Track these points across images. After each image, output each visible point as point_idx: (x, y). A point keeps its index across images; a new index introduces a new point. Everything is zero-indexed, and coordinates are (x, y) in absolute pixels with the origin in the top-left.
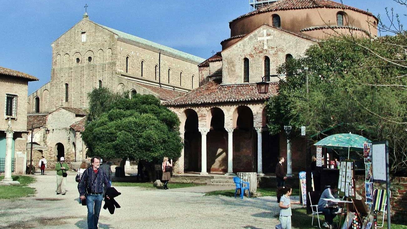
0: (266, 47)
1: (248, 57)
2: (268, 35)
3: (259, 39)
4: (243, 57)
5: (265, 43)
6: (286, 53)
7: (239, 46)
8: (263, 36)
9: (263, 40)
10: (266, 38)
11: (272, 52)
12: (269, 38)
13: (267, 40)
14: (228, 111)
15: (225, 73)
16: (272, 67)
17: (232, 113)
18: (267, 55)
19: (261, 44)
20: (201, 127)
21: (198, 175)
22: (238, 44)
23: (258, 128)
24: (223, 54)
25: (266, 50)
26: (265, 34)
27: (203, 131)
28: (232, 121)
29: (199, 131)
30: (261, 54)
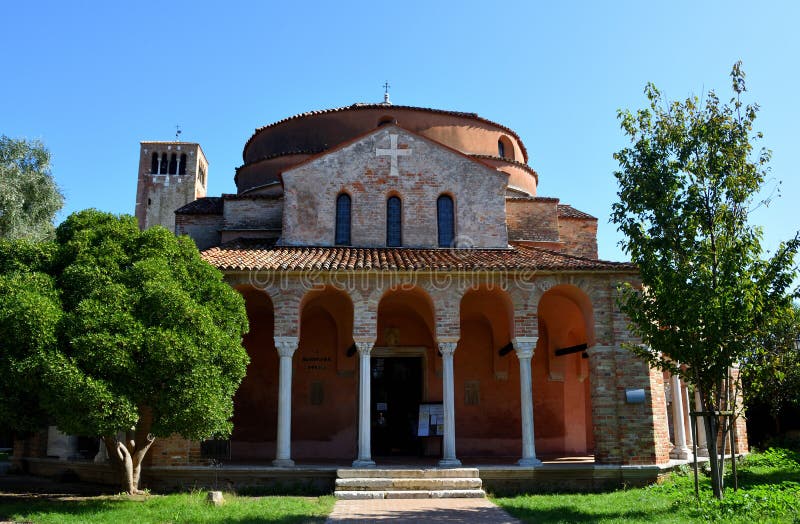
0: (394, 172)
1: (350, 190)
2: (401, 146)
3: (380, 152)
4: (338, 189)
5: (394, 162)
6: (442, 189)
7: (328, 163)
8: (389, 147)
9: (389, 157)
10: (394, 153)
11: (409, 184)
12: (402, 152)
13: (399, 157)
14: (365, 295)
15: (290, 220)
16: (408, 215)
17: (375, 302)
18: (394, 188)
19: (384, 164)
20: (283, 335)
21: (269, 469)
22: (327, 157)
23: (448, 342)
24: (285, 175)
25: (395, 179)
26: (394, 143)
27: (287, 345)
28: (375, 322)
29: (276, 345)
30: (382, 186)
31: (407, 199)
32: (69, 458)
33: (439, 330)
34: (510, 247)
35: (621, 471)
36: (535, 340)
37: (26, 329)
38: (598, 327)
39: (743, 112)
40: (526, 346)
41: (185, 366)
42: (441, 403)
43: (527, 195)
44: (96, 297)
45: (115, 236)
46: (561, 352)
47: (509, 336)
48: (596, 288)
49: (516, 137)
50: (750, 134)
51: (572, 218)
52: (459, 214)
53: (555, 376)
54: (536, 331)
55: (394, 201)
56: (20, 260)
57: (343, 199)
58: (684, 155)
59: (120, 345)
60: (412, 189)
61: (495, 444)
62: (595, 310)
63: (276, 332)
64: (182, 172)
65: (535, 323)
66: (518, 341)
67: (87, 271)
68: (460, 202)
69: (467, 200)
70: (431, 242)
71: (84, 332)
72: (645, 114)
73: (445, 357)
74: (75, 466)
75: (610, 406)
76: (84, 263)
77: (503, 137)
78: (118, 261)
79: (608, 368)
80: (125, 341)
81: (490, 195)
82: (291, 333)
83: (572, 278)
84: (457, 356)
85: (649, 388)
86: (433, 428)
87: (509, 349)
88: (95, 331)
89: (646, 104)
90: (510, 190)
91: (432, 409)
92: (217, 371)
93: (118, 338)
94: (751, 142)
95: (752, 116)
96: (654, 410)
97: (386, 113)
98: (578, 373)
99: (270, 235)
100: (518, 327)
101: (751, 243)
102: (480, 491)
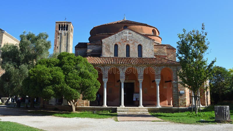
0: (128, 40)
1: (117, 44)
2: (130, 33)
3: (125, 35)
4: (115, 44)
5: (128, 37)
6: (139, 44)
7: (112, 37)
8: (127, 34)
9: (127, 36)
10: (128, 35)
11: (131, 42)
12: (130, 35)
13: (129, 36)
14: (123, 69)
15: (104, 50)
16: (131, 49)
17: (125, 71)
18: (128, 43)
19: (126, 37)
20: (105, 78)
21: (102, 107)
22: (112, 36)
23: (141, 80)
24: (103, 40)
25: (128, 41)
26: (128, 33)
27: (105, 81)
28: (125, 75)
29: (103, 80)
30: (125, 43)
31: (131, 46)
32: (55, 105)
33: (139, 77)
34: (155, 57)
35: (178, 109)
36: (160, 80)
37: (59, 79)
38: (174, 77)
39: (204, 34)
40: (158, 81)
41: (89, 86)
42: (139, 93)
43: (159, 44)
44: (71, 72)
45: (72, 58)
46: (166, 82)
47: (154, 79)
48: (174, 68)
49: (157, 29)
50: (205, 39)
51: (170, 49)
52: (143, 50)
53: (165, 87)
54: (160, 78)
55: (128, 47)
56: (52, 63)
57: (116, 46)
58: (191, 43)
59: (77, 82)
60: (132, 44)
61: (151, 102)
62: (173, 73)
63: (103, 78)
64: (67, 30)
65: (160, 76)
66: (156, 80)
67: (68, 66)
68: (143, 47)
69: (145, 46)
70: (136, 56)
71: (70, 80)
72: (183, 35)
73: (140, 83)
74: (57, 106)
75: (177, 95)
76: (66, 65)
77: (153, 29)
78: (73, 64)
79: (176, 86)
80: (78, 81)
81: (150, 45)
82: (106, 78)
83: (168, 66)
84: (143, 83)
85: (185, 91)
86: (137, 99)
87: (154, 81)
88: (72, 79)
89: (183, 33)
90: (155, 43)
91: (137, 94)
92: (95, 87)
93: (77, 81)
94: (205, 41)
95: (206, 35)
96: (186, 95)
97: (125, 24)
98: (170, 87)
99: (98, 54)
100: (156, 77)
101: (203, 63)
102: (148, 112)
